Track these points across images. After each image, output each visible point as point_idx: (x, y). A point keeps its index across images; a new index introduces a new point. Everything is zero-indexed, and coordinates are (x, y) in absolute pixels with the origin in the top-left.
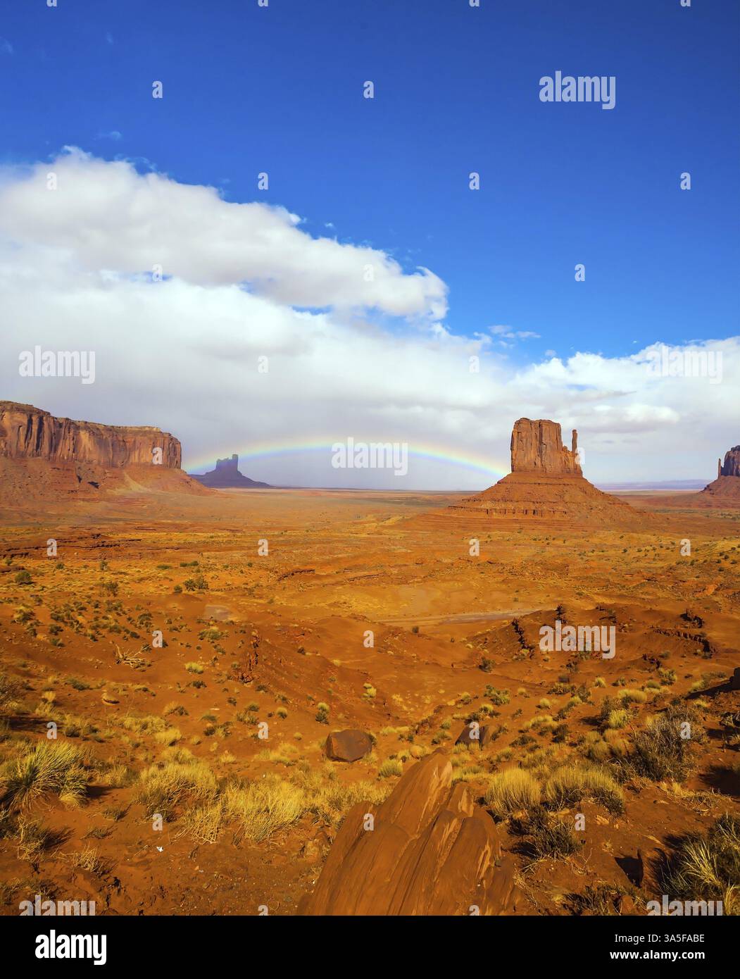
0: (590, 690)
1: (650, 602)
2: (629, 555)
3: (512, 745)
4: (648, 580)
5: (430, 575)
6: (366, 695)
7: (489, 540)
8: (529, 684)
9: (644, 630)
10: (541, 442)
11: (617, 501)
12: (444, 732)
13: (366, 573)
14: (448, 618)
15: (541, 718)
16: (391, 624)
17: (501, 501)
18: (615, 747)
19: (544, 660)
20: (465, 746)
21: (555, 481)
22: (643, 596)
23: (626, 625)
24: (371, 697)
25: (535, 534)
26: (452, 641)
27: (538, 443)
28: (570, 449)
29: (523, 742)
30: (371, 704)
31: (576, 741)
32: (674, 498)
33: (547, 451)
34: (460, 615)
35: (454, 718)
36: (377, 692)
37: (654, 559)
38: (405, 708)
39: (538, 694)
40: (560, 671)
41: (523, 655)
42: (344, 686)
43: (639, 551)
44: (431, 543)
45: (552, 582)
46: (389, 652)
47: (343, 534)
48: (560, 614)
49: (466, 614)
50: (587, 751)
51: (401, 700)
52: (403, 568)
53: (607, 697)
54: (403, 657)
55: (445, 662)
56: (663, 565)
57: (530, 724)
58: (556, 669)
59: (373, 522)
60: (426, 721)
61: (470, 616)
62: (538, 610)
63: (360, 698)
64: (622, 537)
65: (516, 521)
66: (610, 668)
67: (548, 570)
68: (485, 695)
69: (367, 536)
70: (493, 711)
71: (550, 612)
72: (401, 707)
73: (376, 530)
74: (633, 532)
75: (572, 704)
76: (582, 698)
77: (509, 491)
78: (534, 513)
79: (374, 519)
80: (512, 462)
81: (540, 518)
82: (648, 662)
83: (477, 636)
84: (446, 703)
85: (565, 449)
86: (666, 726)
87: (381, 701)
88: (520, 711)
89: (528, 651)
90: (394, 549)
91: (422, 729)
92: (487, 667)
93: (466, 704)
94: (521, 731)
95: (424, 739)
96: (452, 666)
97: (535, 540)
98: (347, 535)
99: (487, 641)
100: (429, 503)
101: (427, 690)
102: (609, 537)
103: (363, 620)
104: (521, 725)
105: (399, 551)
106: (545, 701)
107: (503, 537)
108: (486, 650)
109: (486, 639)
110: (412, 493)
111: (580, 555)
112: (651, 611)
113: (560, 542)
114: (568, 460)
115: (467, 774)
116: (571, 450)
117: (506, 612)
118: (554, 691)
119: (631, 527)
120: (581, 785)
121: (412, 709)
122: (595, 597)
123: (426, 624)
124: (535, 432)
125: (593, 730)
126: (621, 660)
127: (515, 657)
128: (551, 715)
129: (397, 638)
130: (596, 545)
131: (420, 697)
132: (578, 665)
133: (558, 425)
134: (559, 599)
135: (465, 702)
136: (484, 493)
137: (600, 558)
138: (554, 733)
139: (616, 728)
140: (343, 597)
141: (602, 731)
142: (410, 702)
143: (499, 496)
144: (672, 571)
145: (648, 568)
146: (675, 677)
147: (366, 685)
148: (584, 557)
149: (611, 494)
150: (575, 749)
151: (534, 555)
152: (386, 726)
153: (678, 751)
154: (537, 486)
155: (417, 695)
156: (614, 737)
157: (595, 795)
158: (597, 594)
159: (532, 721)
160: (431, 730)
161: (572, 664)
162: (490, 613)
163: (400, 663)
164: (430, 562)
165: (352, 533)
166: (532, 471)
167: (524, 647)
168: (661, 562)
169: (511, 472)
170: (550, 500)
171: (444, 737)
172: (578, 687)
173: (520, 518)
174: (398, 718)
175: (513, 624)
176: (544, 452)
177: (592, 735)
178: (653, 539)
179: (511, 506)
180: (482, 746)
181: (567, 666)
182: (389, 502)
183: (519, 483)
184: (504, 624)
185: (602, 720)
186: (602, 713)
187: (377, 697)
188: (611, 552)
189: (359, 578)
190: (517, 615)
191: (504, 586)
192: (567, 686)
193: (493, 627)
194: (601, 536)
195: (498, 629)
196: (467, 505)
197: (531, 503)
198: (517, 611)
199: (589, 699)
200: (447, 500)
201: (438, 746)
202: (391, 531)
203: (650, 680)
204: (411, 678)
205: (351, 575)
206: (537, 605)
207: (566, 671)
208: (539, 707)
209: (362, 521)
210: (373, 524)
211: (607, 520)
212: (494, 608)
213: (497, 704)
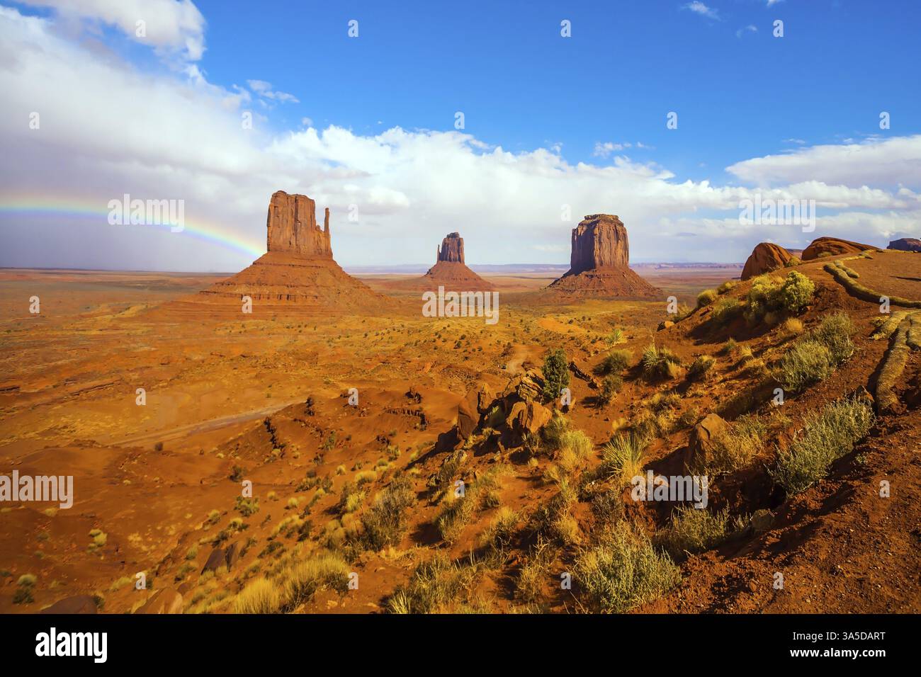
0: (333, 480)
1: (384, 384)
2: (369, 339)
3: (260, 556)
4: (383, 363)
5: (178, 377)
6: (92, 545)
7: (243, 330)
8: (280, 485)
9: (378, 412)
10: (296, 220)
11: (361, 285)
12: (189, 564)
13: (97, 382)
14: (198, 427)
15: (288, 519)
16: (128, 445)
17: (256, 284)
18: (350, 531)
19: (295, 457)
20: (212, 573)
21: (308, 263)
22: (379, 379)
23: (365, 409)
24: (99, 546)
25: (288, 321)
26: (202, 454)
27: (293, 219)
28: (322, 228)
29: (271, 549)
30: (100, 555)
31: (318, 535)
32: (405, 281)
33: (302, 230)
34: (210, 421)
35: (200, 544)
36: (108, 537)
37: (388, 342)
38: (144, 548)
39: (287, 495)
40: (308, 466)
41: (275, 456)
42: (61, 541)
43: (377, 335)
44: (179, 337)
45: (303, 372)
46: (125, 482)
47: (64, 333)
48: (310, 405)
49: (218, 419)
50: (327, 541)
51: (139, 539)
52: (146, 371)
53: (346, 483)
54: (143, 485)
55: (193, 480)
56: (394, 347)
57: (278, 528)
58: (304, 465)
59: (108, 314)
60: (168, 557)
61: (222, 421)
62: (289, 404)
63: (83, 551)
64: (364, 321)
65: (270, 307)
66: (351, 455)
67: (300, 359)
68: (236, 508)
69: (99, 333)
70: (242, 524)
71: (301, 405)
72: (140, 548)
73: (111, 325)
74: (372, 316)
75: (317, 497)
76: (326, 490)
77: (264, 274)
78: (288, 298)
79: (108, 310)
80: (268, 240)
81: (294, 304)
82: (380, 442)
83: (229, 443)
84: (193, 528)
85: (318, 228)
86: (388, 498)
87: (114, 548)
88: (269, 517)
89: (279, 450)
90: (134, 348)
91: (164, 568)
92: (238, 477)
93: (215, 523)
94: (270, 539)
95: (165, 580)
96: (201, 482)
97: (288, 327)
98: (69, 333)
99: (240, 447)
100: (177, 287)
101: (173, 518)
102: (353, 322)
103: (91, 446)
104: (269, 532)
105: (142, 349)
106: (293, 500)
107: (258, 327)
108: (238, 458)
109: (238, 445)
110: (158, 275)
111: (328, 342)
112: (385, 392)
113: (310, 330)
114: (320, 240)
115: (212, 604)
116: (323, 230)
117: (259, 410)
118: (302, 487)
119: (370, 311)
120: (315, 577)
121: (153, 547)
122: (340, 384)
123: (171, 438)
124: (291, 207)
125: (334, 519)
126: (359, 444)
127: (267, 460)
128: (298, 514)
129: (135, 462)
130: (342, 331)
131: (163, 529)
132: (324, 457)
133: (313, 202)
134: (309, 390)
135: (214, 521)
136: (238, 275)
137: (346, 343)
138: (300, 532)
139: (352, 512)
140: (63, 419)
141: (340, 518)
142: (151, 539)
143: (254, 280)
144: (401, 352)
145: (384, 351)
146: (399, 452)
147: (93, 532)
148: (332, 344)
149: (356, 277)
150: (317, 543)
151: (287, 345)
152: (118, 578)
153: (396, 519)
154: (291, 267)
155: (159, 528)
156: (350, 520)
157: (327, 582)
158: (342, 381)
159: (281, 525)
160: (174, 566)
161: (319, 457)
162: (244, 414)
163: (138, 493)
164: (177, 361)
165: (77, 330)
166: (287, 251)
167: (275, 447)
168: (394, 345)
169: (266, 252)
170: (304, 284)
171: (189, 570)
172: (322, 478)
173: (274, 304)
174: (135, 563)
175: (265, 423)
176: (298, 230)
177: (332, 524)
178: (388, 322)
179: (266, 290)
180: (231, 566)
181: (315, 459)
182: (129, 287)
183: (274, 265)
184: (257, 424)
185: (340, 507)
186: (341, 500)
187: (108, 543)
188: (355, 338)
189: (86, 390)
190: (269, 413)
191: (257, 382)
192: (313, 480)
193: (246, 429)
194: (346, 321)
195: (251, 431)
196: (222, 289)
197: (286, 287)
198: (270, 409)
199: (331, 489)
200: (198, 283)
201: (182, 582)
202: (131, 325)
203: (381, 459)
204: (153, 508)
205: (75, 387)
206: (288, 400)
207: (314, 465)
208: (287, 508)
209: (92, 312)
210: (107, 316)
211: (352, 305)
212: (247, 408)
213: (246, 516)
